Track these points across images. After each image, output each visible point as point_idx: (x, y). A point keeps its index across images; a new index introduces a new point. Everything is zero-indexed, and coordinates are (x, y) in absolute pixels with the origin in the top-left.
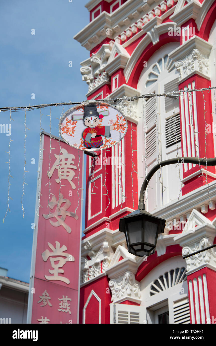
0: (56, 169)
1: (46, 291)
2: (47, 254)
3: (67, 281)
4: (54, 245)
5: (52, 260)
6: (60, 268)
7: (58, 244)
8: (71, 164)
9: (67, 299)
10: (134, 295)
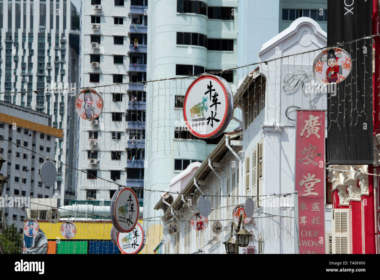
0: (306, 130)
1: (303, 202)
2: (302, 182)
3: (316, 194)
4: (307, 176)
5: (306, 185)
6: (311, 188)
7: (309, 174)
8: (317, 123)
9: (317, 204)
10: (346, 202)
